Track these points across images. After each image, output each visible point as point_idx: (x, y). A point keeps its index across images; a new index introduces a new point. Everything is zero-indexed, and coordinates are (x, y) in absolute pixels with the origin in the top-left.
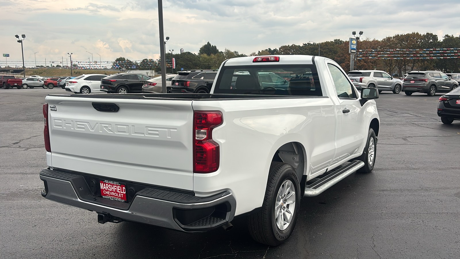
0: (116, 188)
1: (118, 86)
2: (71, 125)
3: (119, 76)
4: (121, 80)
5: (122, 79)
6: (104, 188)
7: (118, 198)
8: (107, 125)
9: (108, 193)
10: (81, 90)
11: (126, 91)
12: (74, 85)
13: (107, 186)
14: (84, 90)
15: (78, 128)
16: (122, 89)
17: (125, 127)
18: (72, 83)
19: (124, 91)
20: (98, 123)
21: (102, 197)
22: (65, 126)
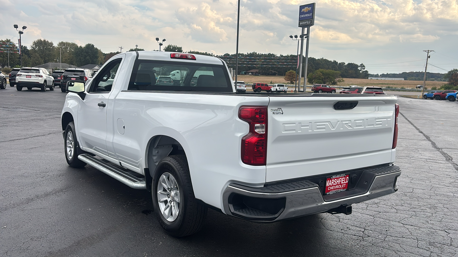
0: (341, 180)
2: (309, 127)
6: (330, 184)
7: (340, 189)
8: (347, 122)
9: (332, 188)
13: (333, 181)
15: (318, 129)
17: (362, 121)
20: (339, 121)
21: (326, 194)
22: (301, 129)
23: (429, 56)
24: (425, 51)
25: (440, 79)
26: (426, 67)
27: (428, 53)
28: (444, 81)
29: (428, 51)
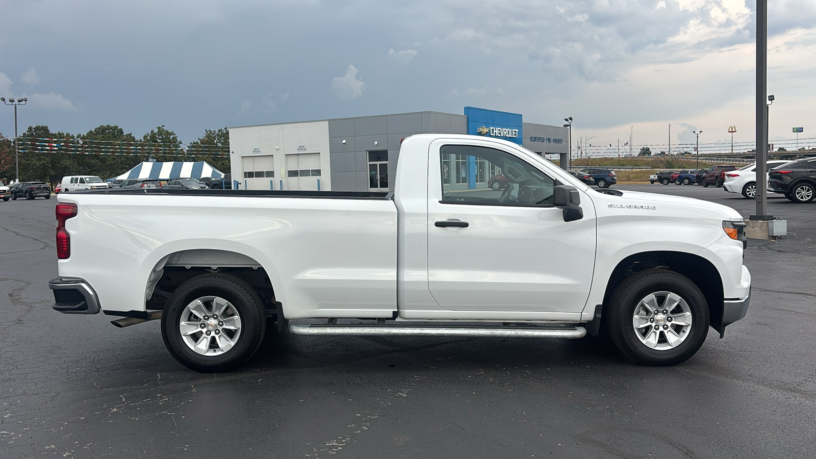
1: (795, 181)
3: (800, 164)
4: (804, 170)
5: (805, 168)
10: (744, 190)
11: (811, 191)
12: (732, 180)
14: (749, 189)
16: (802, 189)
18: (731, 178)
19: (809, 190)
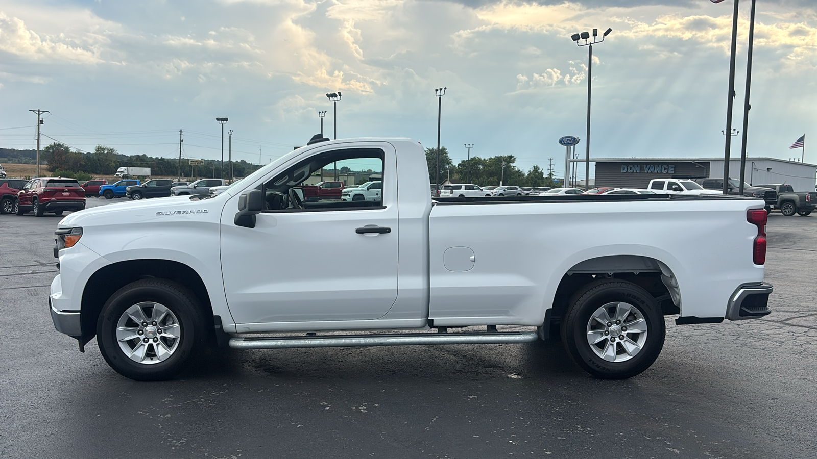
23: (40, 119)
24: (34, 111)
25: (17, 159)
26: (38, 140)
27: (39, 114)
28: (27, 164)
29: (39, 111)
